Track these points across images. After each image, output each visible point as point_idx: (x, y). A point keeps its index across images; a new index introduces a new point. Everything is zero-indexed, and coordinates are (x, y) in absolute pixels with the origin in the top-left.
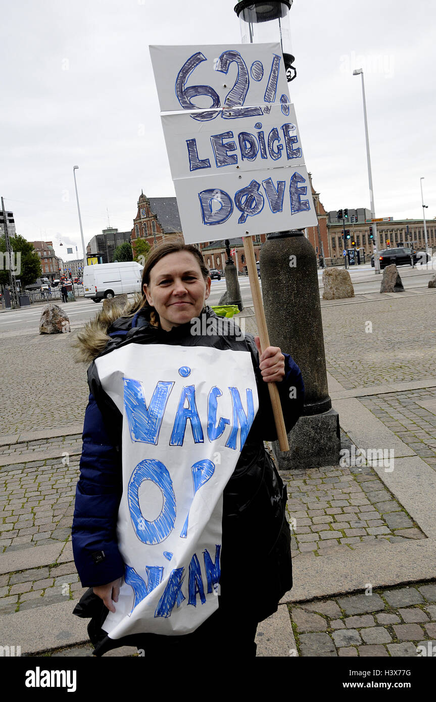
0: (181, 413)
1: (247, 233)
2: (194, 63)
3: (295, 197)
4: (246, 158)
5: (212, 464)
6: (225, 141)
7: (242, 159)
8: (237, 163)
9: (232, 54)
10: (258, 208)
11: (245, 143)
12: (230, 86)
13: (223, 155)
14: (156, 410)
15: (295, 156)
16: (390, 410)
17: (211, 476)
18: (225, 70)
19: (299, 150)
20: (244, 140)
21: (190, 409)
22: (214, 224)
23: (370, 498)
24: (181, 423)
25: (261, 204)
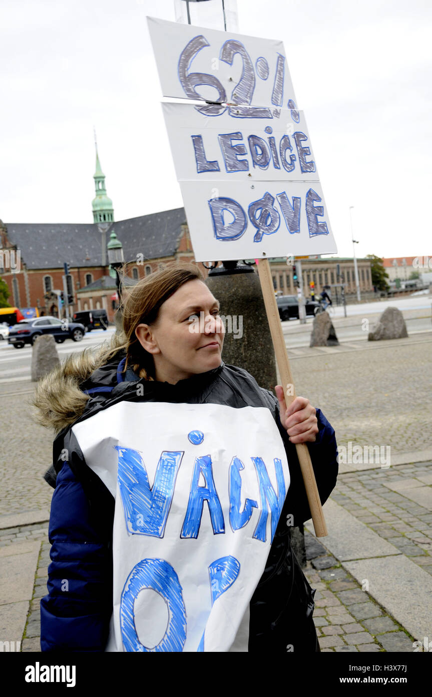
0: (195, 493)
1: (264, 254)
2: (197, 47)
3: (312, 217)
4: (257, 166)
5: (236, 562)
6: (235, 143)
7: (254, 166)
8: (248, 170)
9: (236, 44)
10: (274, 226)
11: (256, 148)
12: (236, 79)
13: (233, 159)
14: (162, 489)
15: (309, 170)
16: (353, 495)
17: (236, 579)
18: (229, 61)
19: (312, 163)
20: (255, 145)
21: (207, 488)
22: (228, 240)
23: (354, 613)
24: (196, 507)
25: (276, 221)
